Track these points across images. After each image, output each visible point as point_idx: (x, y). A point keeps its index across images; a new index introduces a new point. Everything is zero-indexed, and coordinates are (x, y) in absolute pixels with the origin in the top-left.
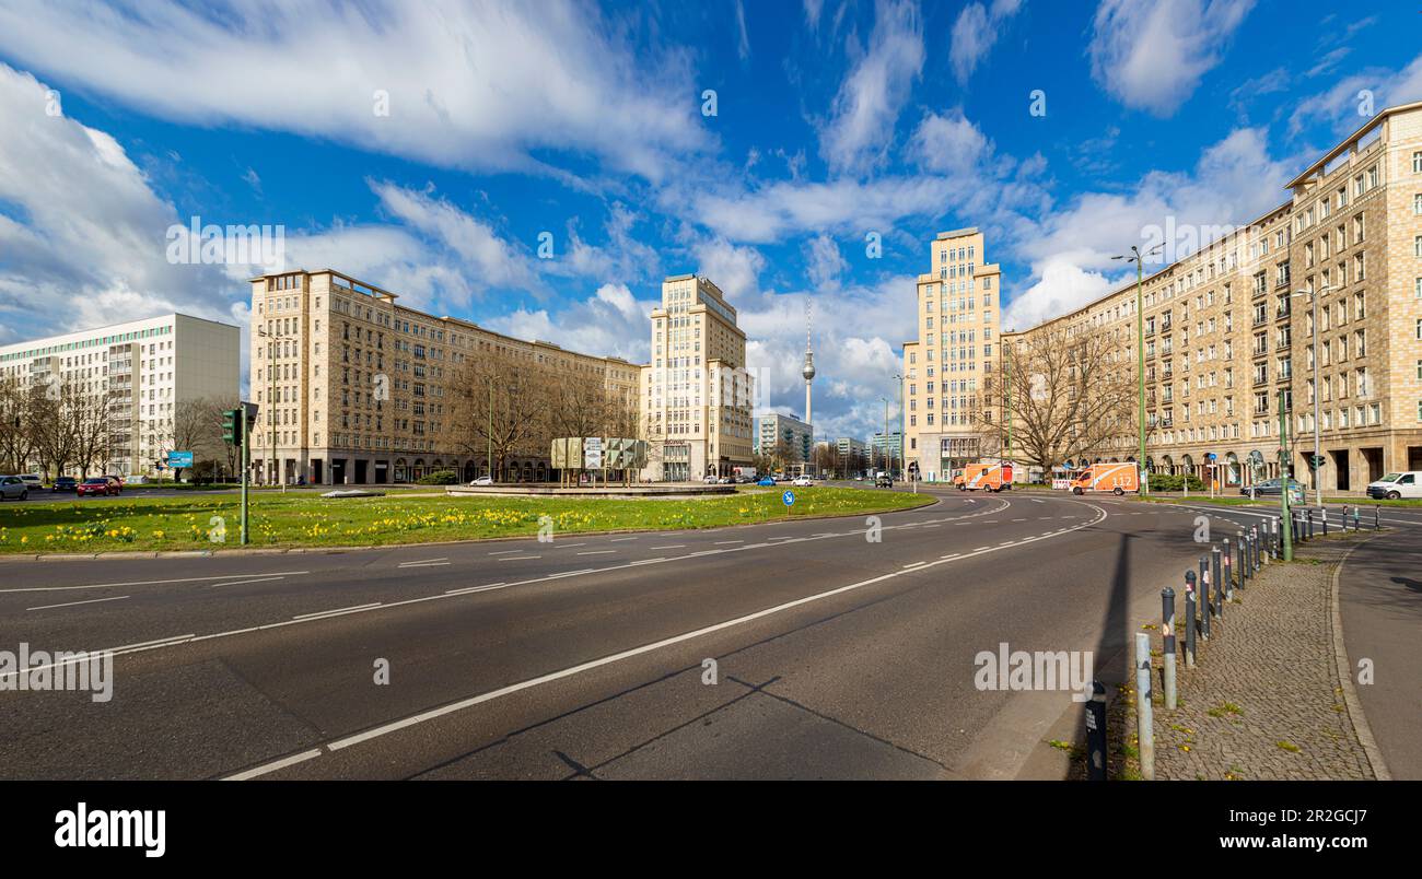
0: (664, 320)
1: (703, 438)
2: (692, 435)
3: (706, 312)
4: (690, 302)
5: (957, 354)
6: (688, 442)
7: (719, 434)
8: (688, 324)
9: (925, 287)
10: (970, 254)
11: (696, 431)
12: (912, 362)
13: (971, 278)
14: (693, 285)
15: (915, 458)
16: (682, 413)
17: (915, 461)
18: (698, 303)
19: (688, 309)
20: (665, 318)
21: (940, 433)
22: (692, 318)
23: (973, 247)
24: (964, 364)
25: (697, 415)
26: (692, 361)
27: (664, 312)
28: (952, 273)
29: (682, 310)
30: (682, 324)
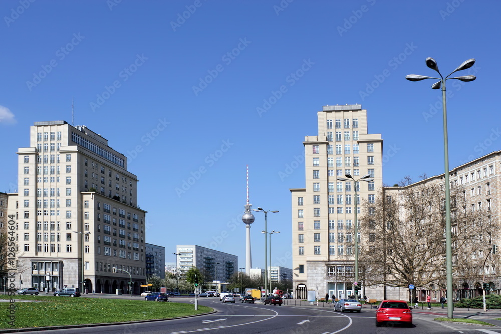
0: (32, 158)
1: (76, 257)
2: (63, 254)
3: (79, 153)
4: (60, 144)
5: (343, 200)
6: (60, 260)
7: (95, 254)
8: (58, 161)
9: (311, 146)
10: (355, 125)
11: (68, 251)
12: (299, 204)
13: (356, 142)
14: (64, 130)
15: (302, 281)
16: (53, 235)
17: (302, 283)
18: (70, 144)
19: (58, 149)
20: (34, 155)
21: (326, 261)
22: (63, 157)
23: (356, 119)
24: (350, 208)
25: (69, 237)
26: (63, 192)
27: (33, 150)
28: (338, 138)
29: (52, 149)
30: (52, 161)
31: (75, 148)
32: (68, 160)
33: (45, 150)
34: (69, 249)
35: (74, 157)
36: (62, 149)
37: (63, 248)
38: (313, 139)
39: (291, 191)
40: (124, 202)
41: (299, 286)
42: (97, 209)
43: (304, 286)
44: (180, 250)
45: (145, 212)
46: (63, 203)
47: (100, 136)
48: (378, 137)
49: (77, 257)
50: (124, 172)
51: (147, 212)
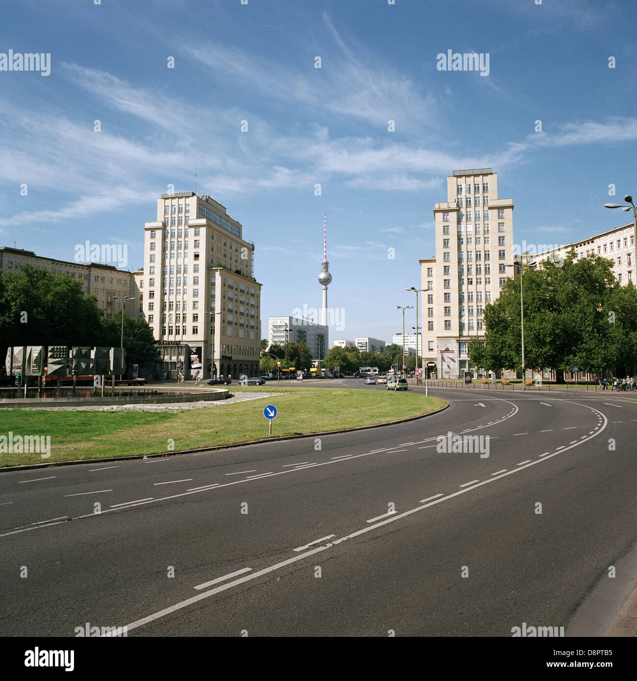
0: (159, 233)
2: (189, 336)
3: (207, 226)
4: (189, 217)
5: (473, 270)
6: (185, 343)
7: (220, 335)
8: (186, 236)
9: (441, 214)
10: (485, 189)
11: (194, 333)
12: (428, 276)
13: (486, 208)
14: (193, 202)
15: (432, 359)
16: (178, 316)
17: (432, 361)
18: (198, 218)
19: (186, 223)
20: (161, 231)
21: (458, 337)
22: (192, 231)
23: (487, 184)
24: (480, 279)
25: (195, 318)
26: (190, 269)
27: (160, 225)
28: (468, 203)
29: (179, 223)
30: (179, 236)
31: (203, 221)
32: (197, 234)
33: (173, 224)
34: (195, 331)
35: (203, 231)
36: (190, 222)
37: (189, 330)
38: (444, 206)
39: (421, 261)
40: (243, 276)
41: (430, 365)
42: (224, 285)
43: (433, 365)
44: (272, 322)
45: (260, 285)
46: (190, 281)
47: (220, 204)
48: (509, 202)
49: (203, 340)
50: (240, 241)
51: (262, 285)
